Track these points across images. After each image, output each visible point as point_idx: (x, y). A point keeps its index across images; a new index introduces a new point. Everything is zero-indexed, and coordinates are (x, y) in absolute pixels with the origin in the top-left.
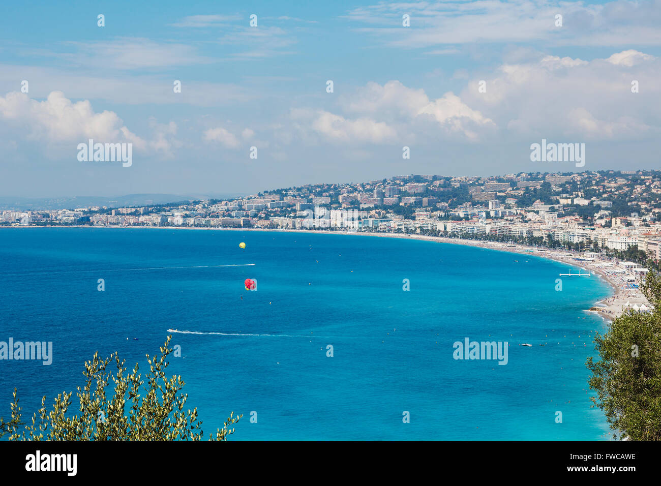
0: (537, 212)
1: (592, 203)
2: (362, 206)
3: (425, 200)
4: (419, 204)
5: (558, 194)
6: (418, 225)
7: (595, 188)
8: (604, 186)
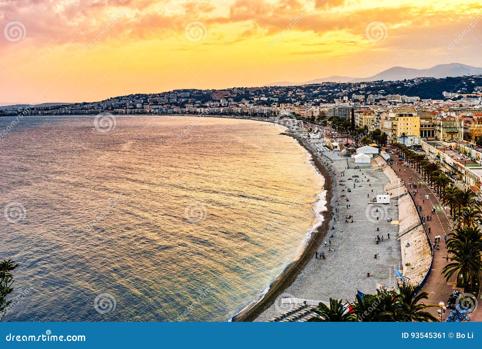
0: (244, 104)
1: (269, 99)
2: (159, 103)
3: (190, 100)
4: (187, 102)
5: (253, 96)
6: (187, 110)
7: (270, 93)
8: (274, 92)
